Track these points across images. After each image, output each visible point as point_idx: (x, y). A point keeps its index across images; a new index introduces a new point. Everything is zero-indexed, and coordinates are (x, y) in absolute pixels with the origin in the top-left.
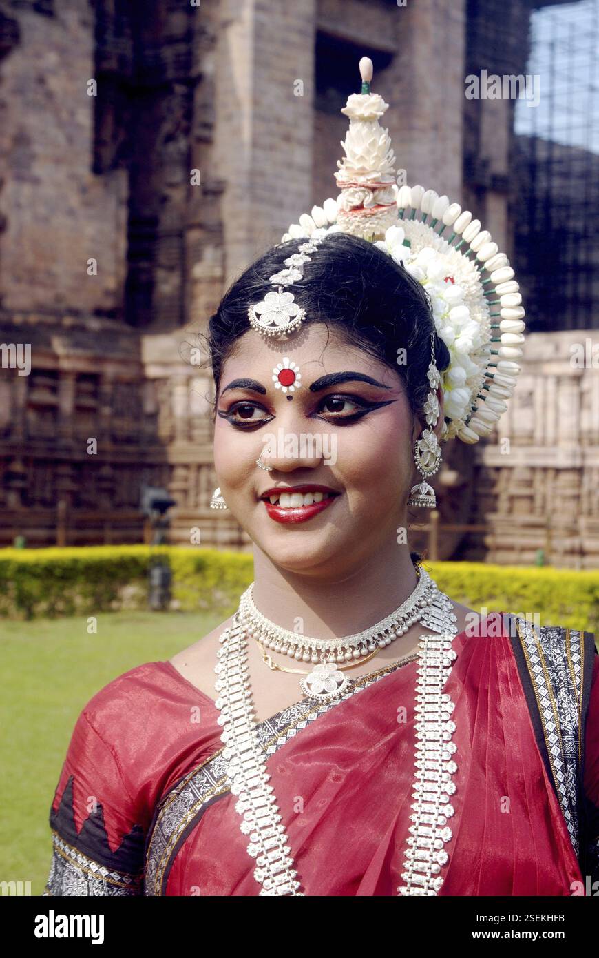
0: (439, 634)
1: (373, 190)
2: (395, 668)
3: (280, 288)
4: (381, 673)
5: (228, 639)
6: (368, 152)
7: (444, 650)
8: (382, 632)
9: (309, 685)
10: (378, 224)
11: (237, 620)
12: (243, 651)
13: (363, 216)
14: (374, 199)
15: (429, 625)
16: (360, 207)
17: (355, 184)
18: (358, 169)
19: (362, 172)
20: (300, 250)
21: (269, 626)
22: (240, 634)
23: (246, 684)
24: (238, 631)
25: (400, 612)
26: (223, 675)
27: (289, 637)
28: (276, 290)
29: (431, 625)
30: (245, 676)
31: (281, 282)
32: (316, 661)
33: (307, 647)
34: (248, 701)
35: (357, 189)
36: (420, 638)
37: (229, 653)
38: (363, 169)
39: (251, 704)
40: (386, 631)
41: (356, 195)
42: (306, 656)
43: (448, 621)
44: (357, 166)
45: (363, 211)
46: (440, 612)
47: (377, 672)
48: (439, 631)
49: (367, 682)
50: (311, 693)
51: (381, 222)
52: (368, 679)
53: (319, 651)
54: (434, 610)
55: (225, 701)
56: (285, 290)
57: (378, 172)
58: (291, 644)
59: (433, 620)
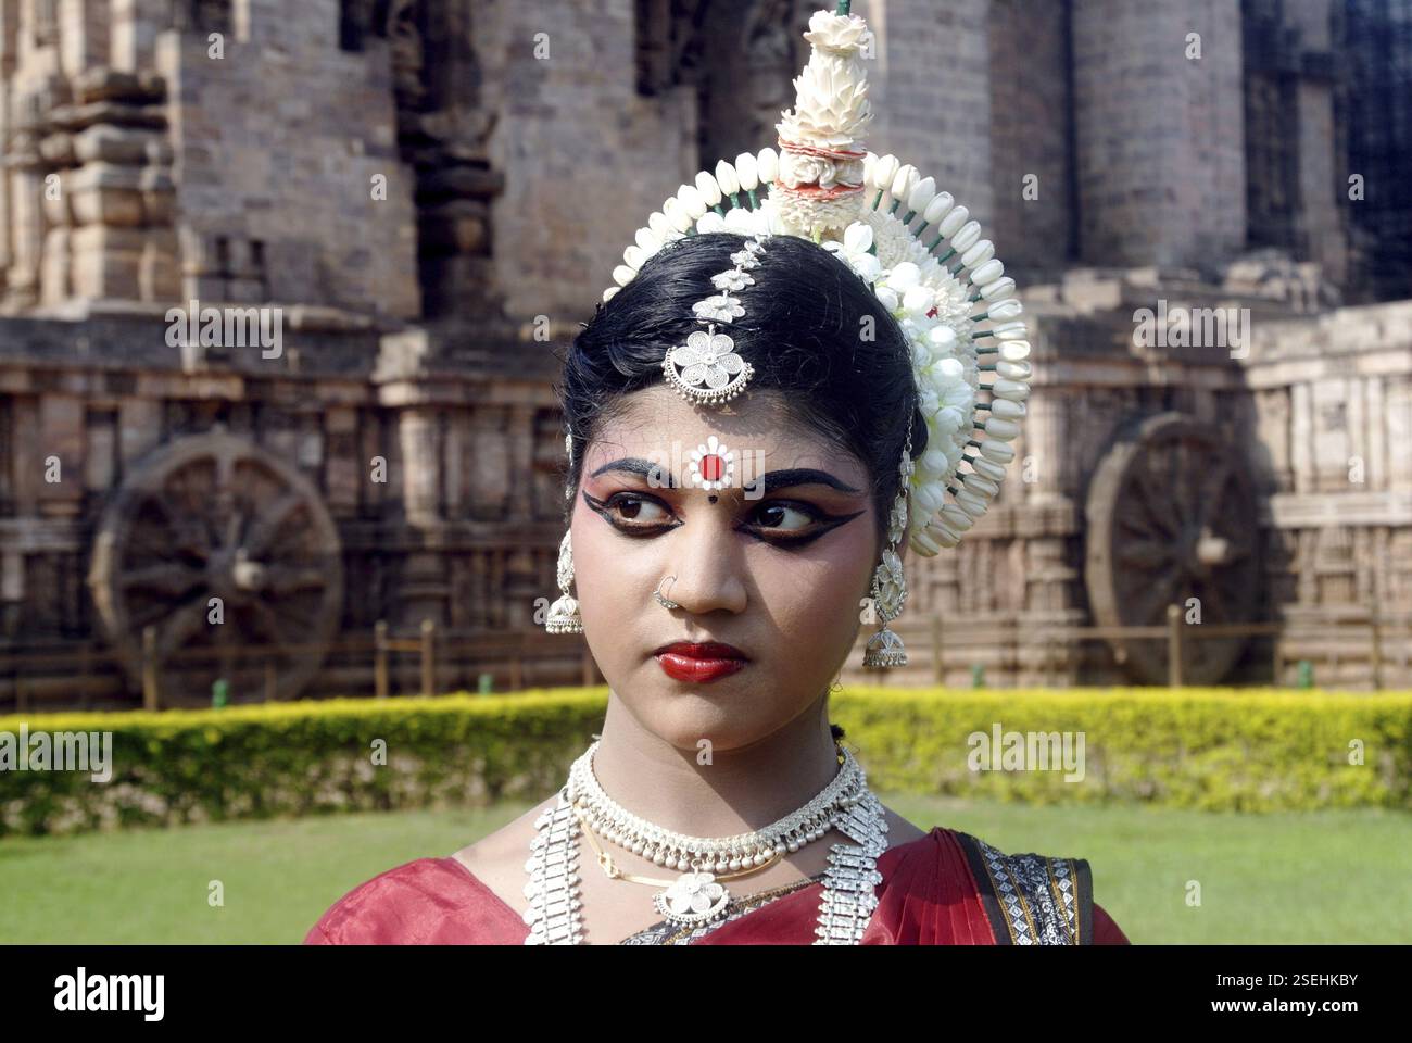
0: (860, 845)
1: (836, 161)
2: (788, 891)
3: (711, 327)
4: (768, 897)
5: (550, 825)
6: (839, 104)
7: (865, 869)
8: (787, 833)
9: (668, 901)
10: (837, 215)
11: (566, 798)
12: (573, 843)
13: (816, 201)
14: (837, 173)
15: (847, 830)
16: (815, 185)
17: (811, 150)
18: (820, 128)
19: (825, 133)
20: (735, 262)
21: (617, 814)
22: (569, 819)
23: (574, 892)
24: (566, 813)
25: (815, 807)
26: (538, 875)
27: (646, 830)
28: (705, 329)
29: (851, 830)
30: (573, 879)
31: (712, 317)
32: (684, 869)
33: (673, 848)
34: (575, 916)
35: (813, 159)
36: (832, 849)
37: (550, 844)
38: (828, 128)
39: (580, 920)
40: (793, 833)
41: (810, 168)
42: (670, 861)
43: (876, 829)
44: (818, 123)
45: (818, 193)
46: (865, 814)
47: (763, 894)
48: (861, 841)
49: (747, 908)
50: (669, 911)
51: (842, 212)
52: (748, 903)
53: (691, 855)
54: (857, 810)
55: (539, 914)
56: (718, 331)
57: (848, 136)
58: (650, 842)
59: (853, 823)
